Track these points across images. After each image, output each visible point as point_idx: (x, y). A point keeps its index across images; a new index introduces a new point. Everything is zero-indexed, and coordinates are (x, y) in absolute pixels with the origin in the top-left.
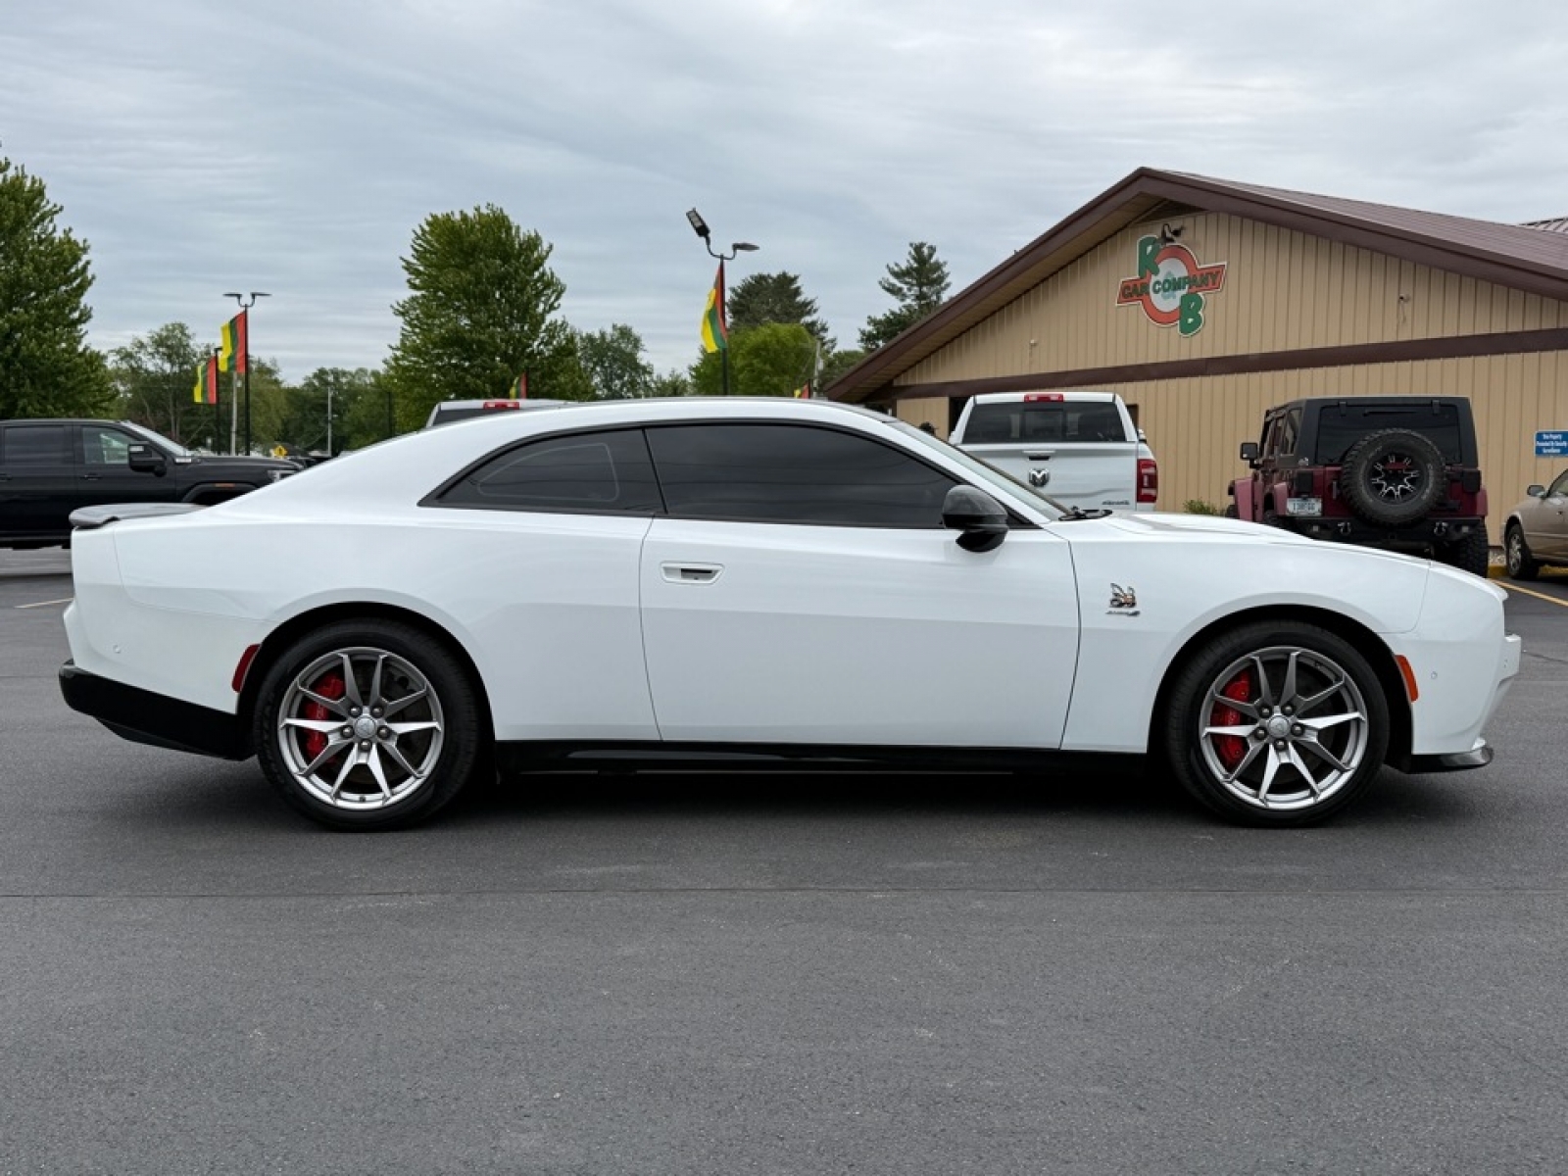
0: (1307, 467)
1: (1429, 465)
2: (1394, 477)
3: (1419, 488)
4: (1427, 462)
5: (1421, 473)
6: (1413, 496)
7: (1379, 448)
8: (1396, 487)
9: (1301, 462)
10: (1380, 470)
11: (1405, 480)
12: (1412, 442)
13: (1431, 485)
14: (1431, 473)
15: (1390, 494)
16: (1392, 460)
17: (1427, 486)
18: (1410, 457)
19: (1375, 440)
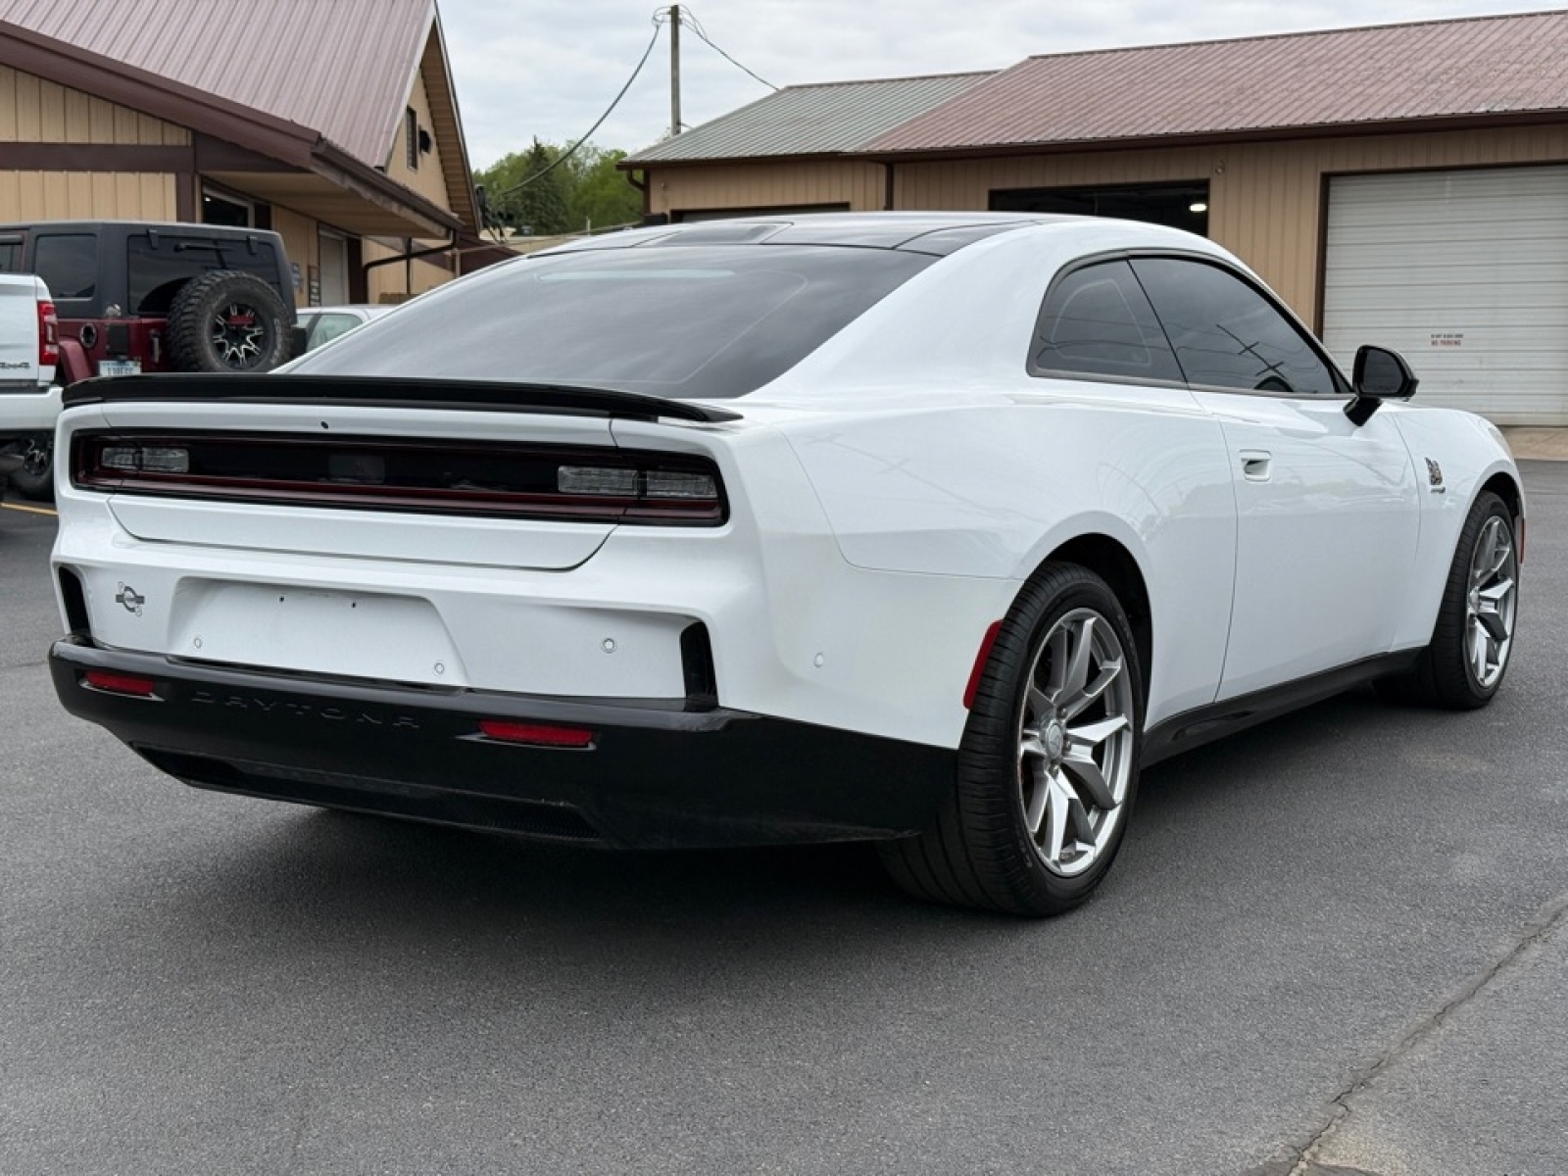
0: (119, 318)
1: (276, 321)
2: (237, 336)
3: (264, 348)
4: (272, 317)
5: (266, 330)
6: (259, 361)
7: (224, 296)
8: (238, 347)
9: (110, 310)
10: (222, 324)
11: (248, 339)
12: (257, 290)
13: (279, 347)
14: (279, 330)
15: (234, 356)
16: (234, 313)
17: (275, 347)
18: (253, 310)
19: (218, 284)
